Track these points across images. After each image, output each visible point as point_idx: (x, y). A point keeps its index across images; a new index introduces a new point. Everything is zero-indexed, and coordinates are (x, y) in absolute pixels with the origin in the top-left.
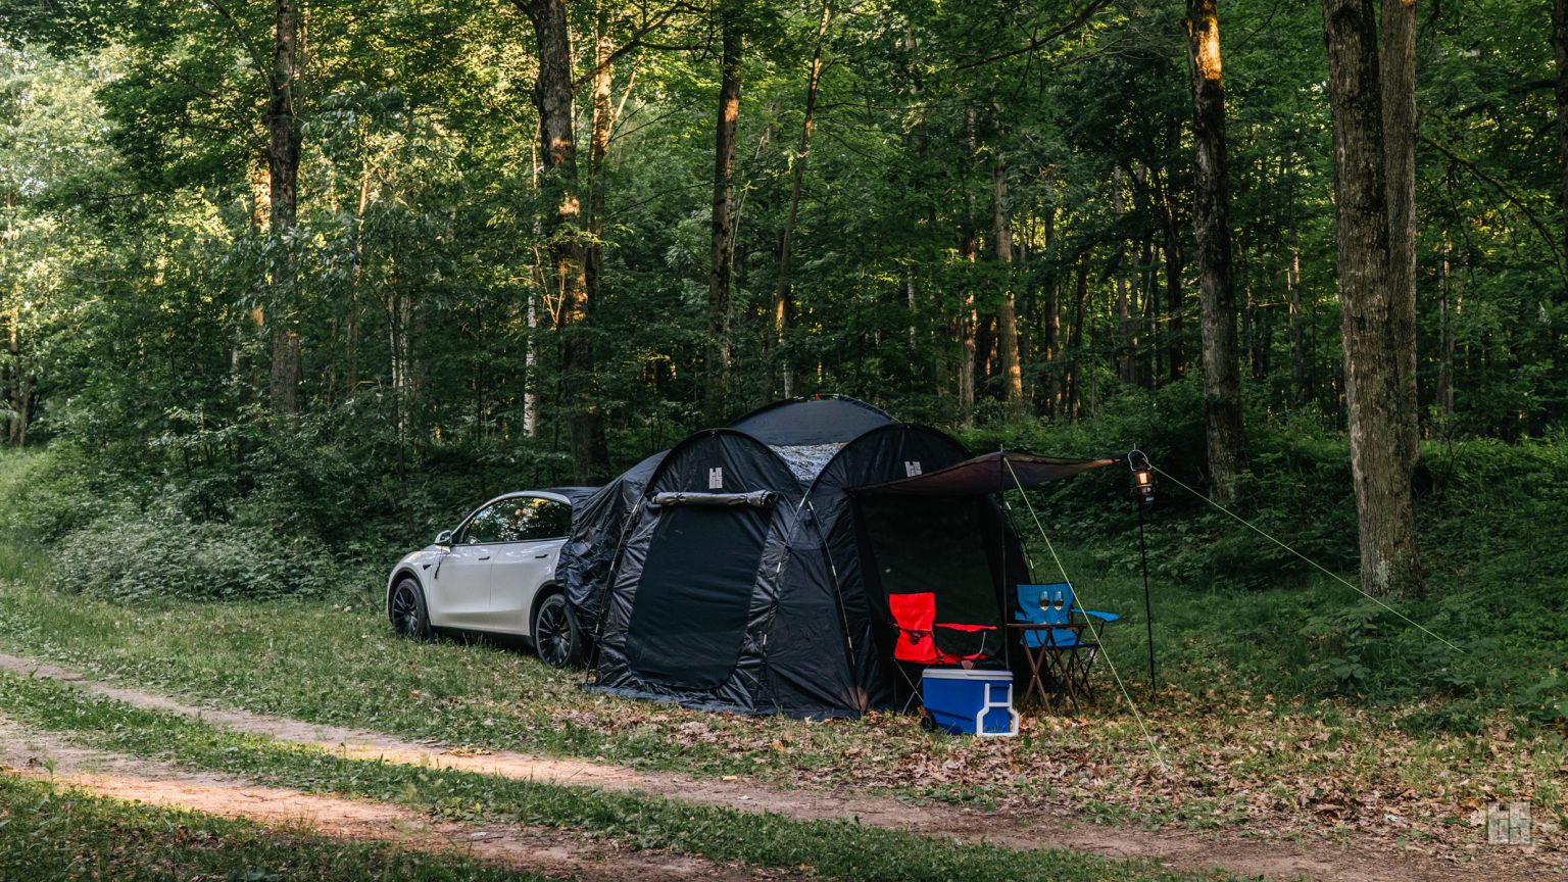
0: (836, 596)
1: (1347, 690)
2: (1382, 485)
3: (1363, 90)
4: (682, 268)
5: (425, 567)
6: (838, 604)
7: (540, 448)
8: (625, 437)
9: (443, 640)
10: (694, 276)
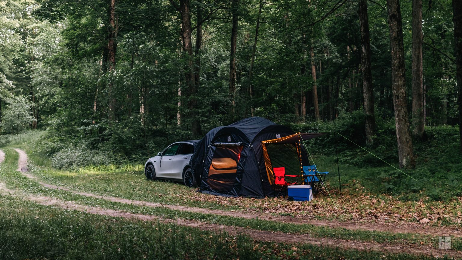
0: (258, 168)
1: (389, 191)
2: (404, 139)
3: (398, 36)
4: (222, 78)
5: (155, 161)
6: (259, 170)
7: (183, 129)
8: (207, 126)
9: (160, 181)
10: (226, 79)
